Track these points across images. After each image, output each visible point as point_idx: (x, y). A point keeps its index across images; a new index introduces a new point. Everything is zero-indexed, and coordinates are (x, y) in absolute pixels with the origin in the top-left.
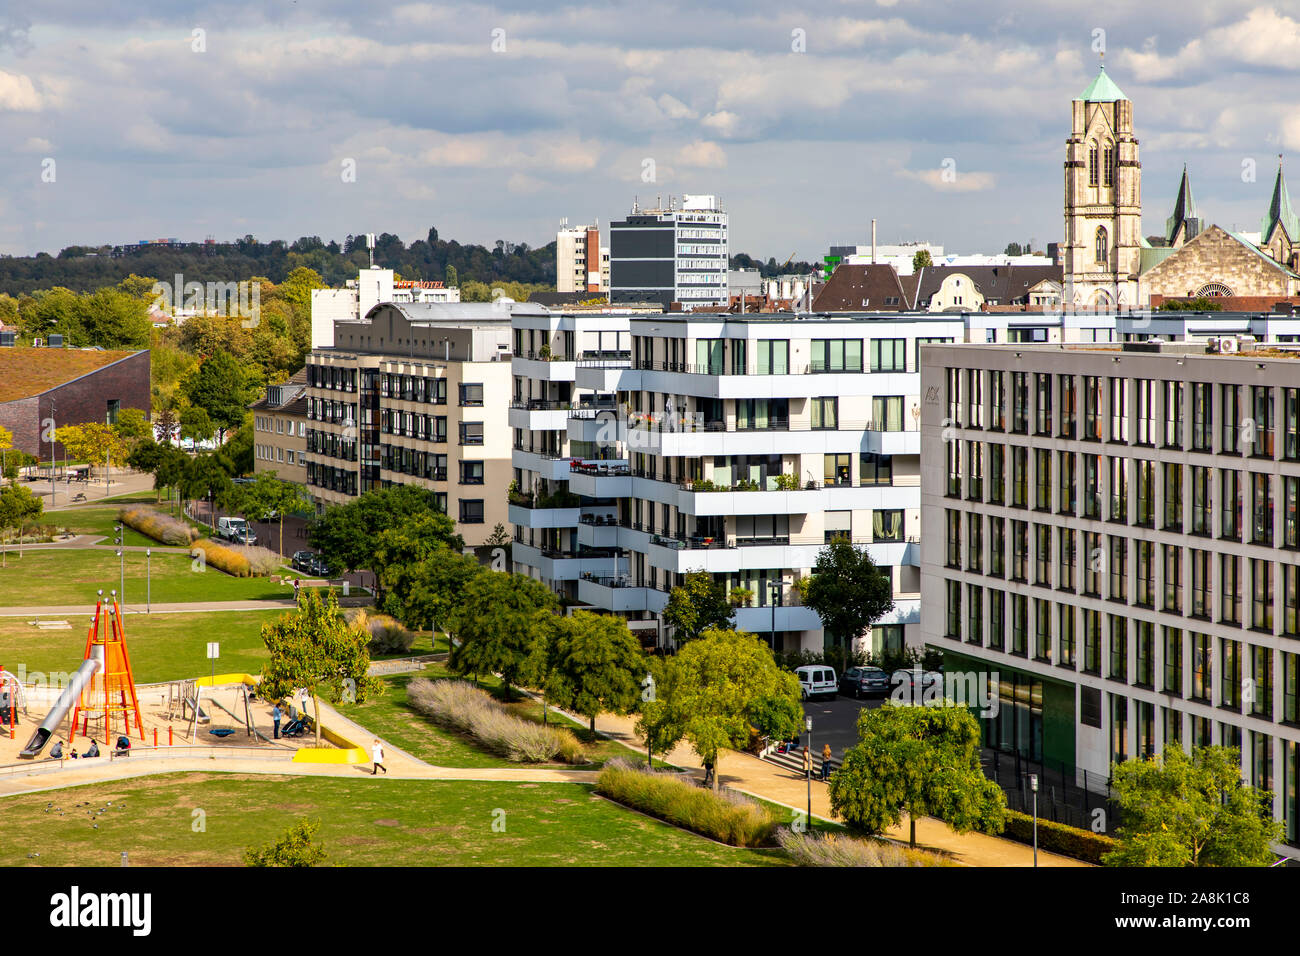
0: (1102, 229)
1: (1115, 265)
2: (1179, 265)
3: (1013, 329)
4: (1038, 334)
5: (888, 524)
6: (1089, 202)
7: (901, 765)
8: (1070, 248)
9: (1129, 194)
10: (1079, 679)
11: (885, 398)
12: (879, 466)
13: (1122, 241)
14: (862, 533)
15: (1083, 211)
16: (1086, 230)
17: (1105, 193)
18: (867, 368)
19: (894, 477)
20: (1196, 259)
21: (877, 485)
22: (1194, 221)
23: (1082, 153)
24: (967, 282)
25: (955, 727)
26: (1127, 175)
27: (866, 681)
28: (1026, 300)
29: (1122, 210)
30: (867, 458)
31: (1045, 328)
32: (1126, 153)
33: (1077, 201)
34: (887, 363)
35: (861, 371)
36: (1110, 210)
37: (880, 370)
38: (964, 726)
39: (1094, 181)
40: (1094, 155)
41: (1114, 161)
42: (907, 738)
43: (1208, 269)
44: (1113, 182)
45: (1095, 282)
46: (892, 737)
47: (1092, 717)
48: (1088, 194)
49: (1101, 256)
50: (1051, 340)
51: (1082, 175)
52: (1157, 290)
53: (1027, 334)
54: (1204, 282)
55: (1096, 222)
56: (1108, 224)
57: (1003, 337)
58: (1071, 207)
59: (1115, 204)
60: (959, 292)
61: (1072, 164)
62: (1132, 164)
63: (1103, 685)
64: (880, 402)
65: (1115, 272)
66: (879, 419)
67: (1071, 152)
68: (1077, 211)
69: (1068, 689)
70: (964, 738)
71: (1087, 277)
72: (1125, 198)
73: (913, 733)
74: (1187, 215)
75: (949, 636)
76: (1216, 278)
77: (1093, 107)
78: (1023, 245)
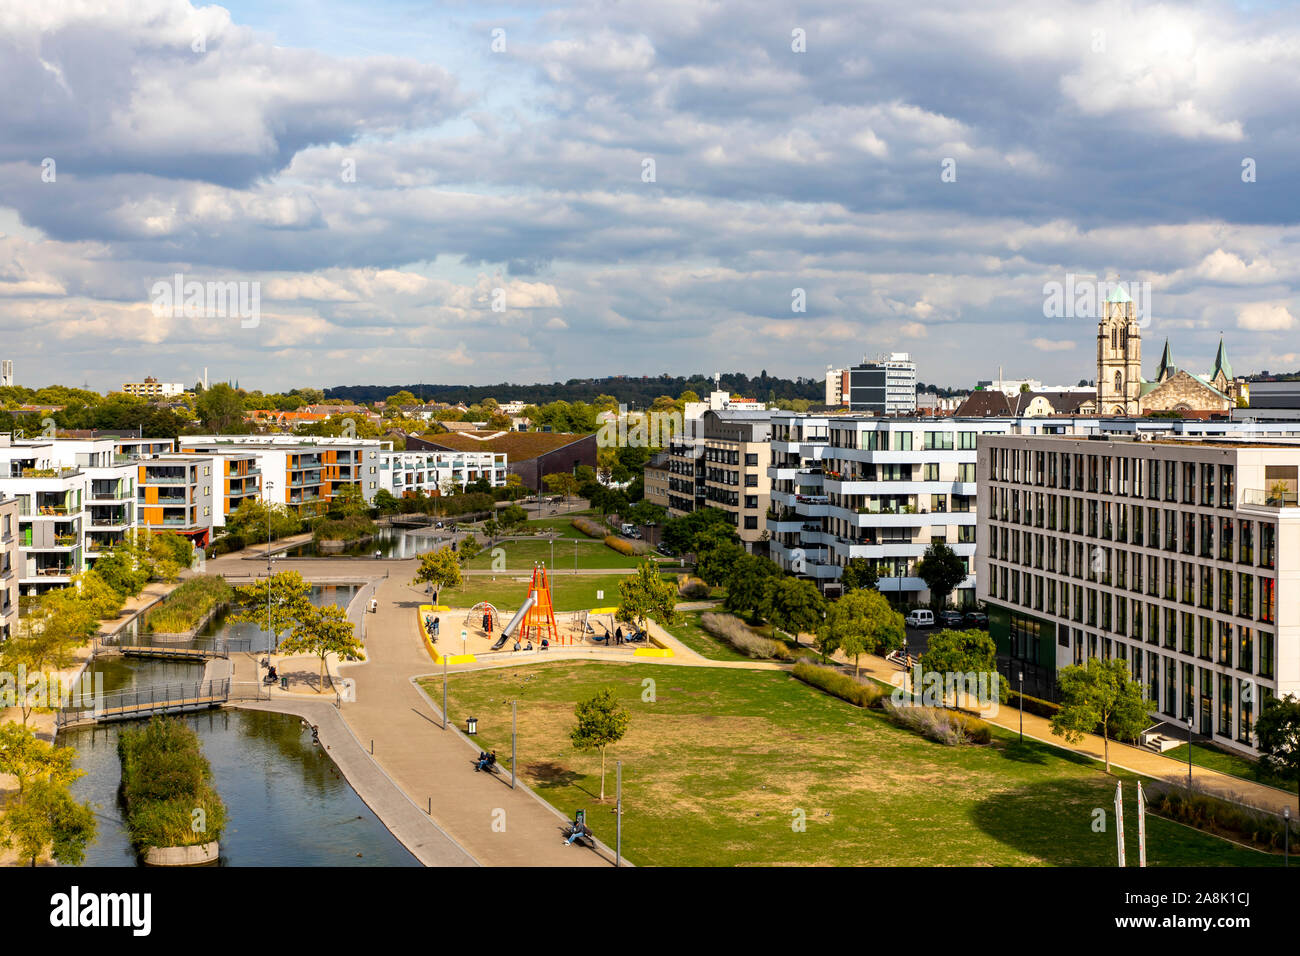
0: (1118, 372)
1: (1126, 392)
2: (1162, 392)
3: (1045, 427)
4: (1060, 430)
5: (967, 534)
6: (1111, 357)
7: (950, 665)
8: (1100, 383)
9: (1134, 353)
10: (1057, 620)
11: (965, 464)
12: (962, 502)
13: (1129, 379)
14: (952, 537)
15: (1108, 362)
16: (1109, 373)
17: (1120, 353)
18: (955, 448)
19: (971, 508)
20: (1172, 389)
21: (960, 511)
22: (1172, 368)
23: (1107, 331)
24: (1045, 401)
25: (981, 645)
26: (1132, 342)
27: (950, 619)
28: (1078, 411)
29: (1130, 362)
30: (954, 496)
31: (1064, 426)
32: (1132, 331)
33: (1104, 357)
34: (967, 445)
35: (952, 449)
36: (1123, 362)
37: (963, 449)
38: (986, 644)
39: (1114, 346)
40: (1114, 332)
41: (1125, 334)
42: (954, 650)
43: (1178, 395)
44: (1125, 346)
45: (1114, 402)
46: (945, 649)
47: (1064, 642)
48: (1111, 353)
49: (1118, 387)
50: (1067, 433)
51: (1107, 343)
52: (1149, 406)
53: (1053, 429)
54: (1176, 402)
55: (1116, 369)
56: (1122, 370)
57: (1040, 432)
58: (1101, 360)
59: (1126, 359)
60: (1041, 406)
61: (1101, 337)
62: (1136, 337)
63: (1070, 624)
64: (962, 466)
65: (1126, 396)
66: (962, 475)
67: (1101, 329)
68: (1104, 362)
69: (1053, 624)
70: (986, 651)
71: (1110, 399)
72: (1132, 355)
73: (958, 647)
74: (1168, 365)
75: (991, 595)
76: (1183, 400)
77: (1114, 305)
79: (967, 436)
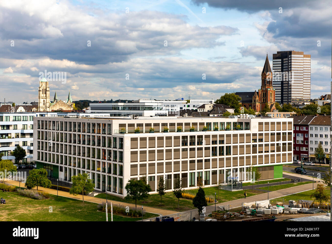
0: (44, 100)
1: (46, 105)
2: (55, 106)
3: (40, 115)
4: (44, 115)
5: (25, 143)
6: (42, 96)
7: (36, 178)
8: (39, 103)
9: (48, 95)
11: (24, 125)
12: (23, 135)
13: (47, 102)
14: (21, 144)
15: (41, 98)
16: (42, 100)
17: (45, 95)
18: (22, 120)
19: (26, 136)
20: (58, 105)
21: (23, 137)
22: (57, 99)
23: (41, 89)
24: (22, 108)
25: (44, 172)
26: (48, 93)
27: (23, 167)
28: (31, 110)
29: (47, 98)
30: (21, 134)
32: (48, 89)
33: (40, 96)
34: (25, 120)
35: (21, 121)
36: (45, 98)
37: (23, 121)
38: (45, 172)
39: (43, 93)
40: (43, 90)
41: (46, 91)
42: (37, 174)
43: (60, 106)
44: (46, 93)
45: (43, 108)
46: (35, 174)
47: (61, 170)
48: (42, 95)
49: (44, 104)
50: (46, 116)
51: (41, 92)
52: (52, 109)
53: (42, 115)
54: (59, 108)
55: (43, 99)
56: (45, 99)
57: (38, 116)
58: (39, 97)
59: (46, 97)
60: (21, 109)
61: (40, 91)
62: (49, 91)
63: (63, 166)
64: (23, 125)
65: (46, 107)
66: (23, 128)
67: (40, 89)
68: (40, 98)
69: (58, 166)
70: (45, 174)
71: (42, 107)
72: (48, 96)
73: (38, 174)
74: (56, 98)
75: (38, 159)
76: (61, 107)
77: (43, 82)
78: (26, 102)
79: (25, 117)
